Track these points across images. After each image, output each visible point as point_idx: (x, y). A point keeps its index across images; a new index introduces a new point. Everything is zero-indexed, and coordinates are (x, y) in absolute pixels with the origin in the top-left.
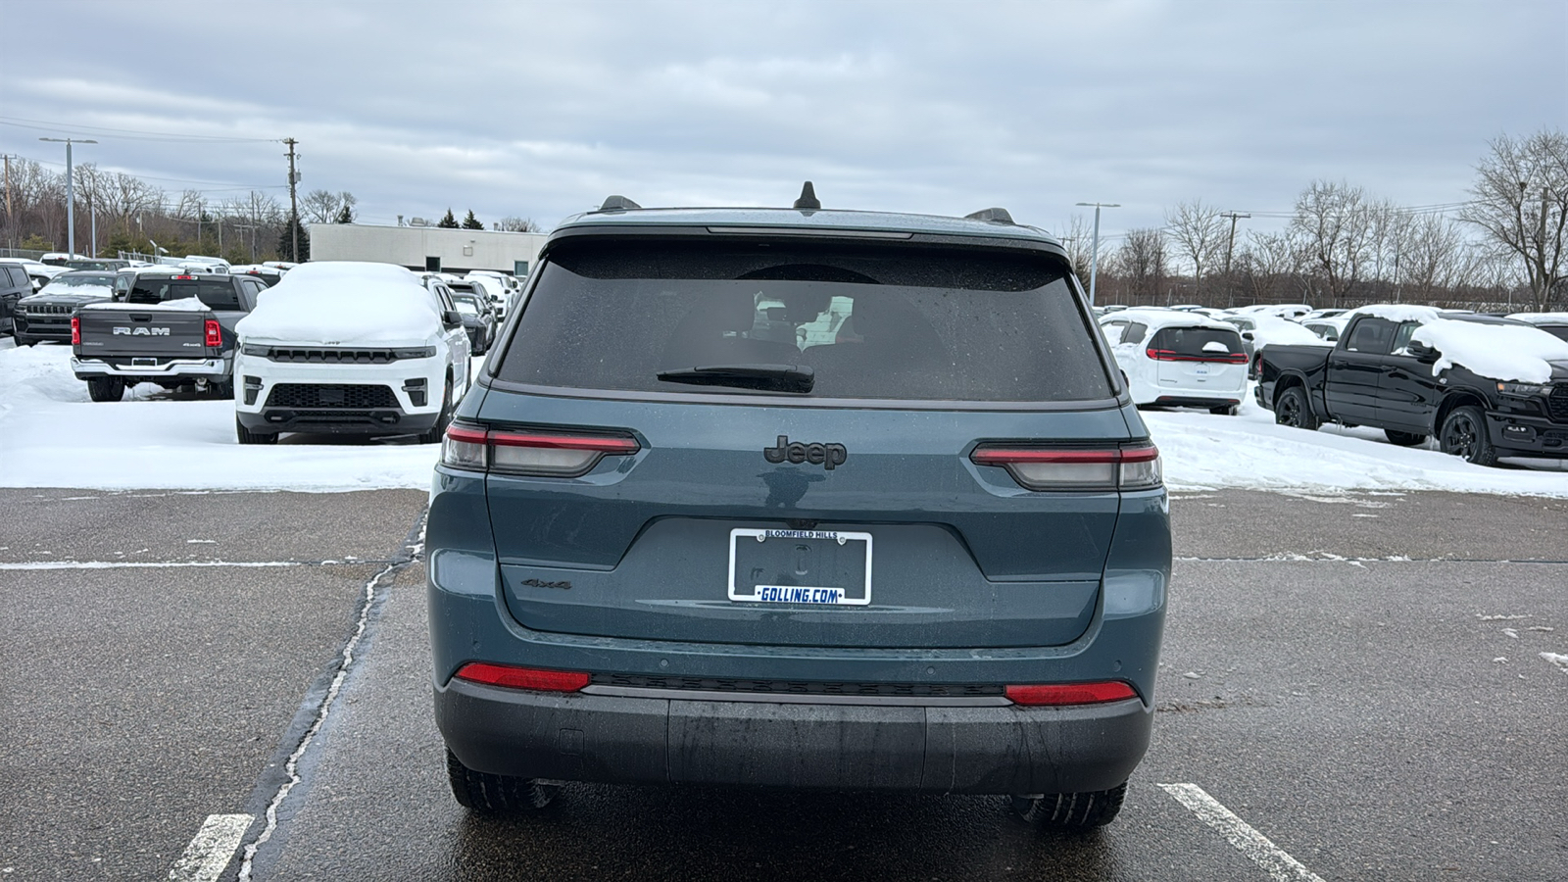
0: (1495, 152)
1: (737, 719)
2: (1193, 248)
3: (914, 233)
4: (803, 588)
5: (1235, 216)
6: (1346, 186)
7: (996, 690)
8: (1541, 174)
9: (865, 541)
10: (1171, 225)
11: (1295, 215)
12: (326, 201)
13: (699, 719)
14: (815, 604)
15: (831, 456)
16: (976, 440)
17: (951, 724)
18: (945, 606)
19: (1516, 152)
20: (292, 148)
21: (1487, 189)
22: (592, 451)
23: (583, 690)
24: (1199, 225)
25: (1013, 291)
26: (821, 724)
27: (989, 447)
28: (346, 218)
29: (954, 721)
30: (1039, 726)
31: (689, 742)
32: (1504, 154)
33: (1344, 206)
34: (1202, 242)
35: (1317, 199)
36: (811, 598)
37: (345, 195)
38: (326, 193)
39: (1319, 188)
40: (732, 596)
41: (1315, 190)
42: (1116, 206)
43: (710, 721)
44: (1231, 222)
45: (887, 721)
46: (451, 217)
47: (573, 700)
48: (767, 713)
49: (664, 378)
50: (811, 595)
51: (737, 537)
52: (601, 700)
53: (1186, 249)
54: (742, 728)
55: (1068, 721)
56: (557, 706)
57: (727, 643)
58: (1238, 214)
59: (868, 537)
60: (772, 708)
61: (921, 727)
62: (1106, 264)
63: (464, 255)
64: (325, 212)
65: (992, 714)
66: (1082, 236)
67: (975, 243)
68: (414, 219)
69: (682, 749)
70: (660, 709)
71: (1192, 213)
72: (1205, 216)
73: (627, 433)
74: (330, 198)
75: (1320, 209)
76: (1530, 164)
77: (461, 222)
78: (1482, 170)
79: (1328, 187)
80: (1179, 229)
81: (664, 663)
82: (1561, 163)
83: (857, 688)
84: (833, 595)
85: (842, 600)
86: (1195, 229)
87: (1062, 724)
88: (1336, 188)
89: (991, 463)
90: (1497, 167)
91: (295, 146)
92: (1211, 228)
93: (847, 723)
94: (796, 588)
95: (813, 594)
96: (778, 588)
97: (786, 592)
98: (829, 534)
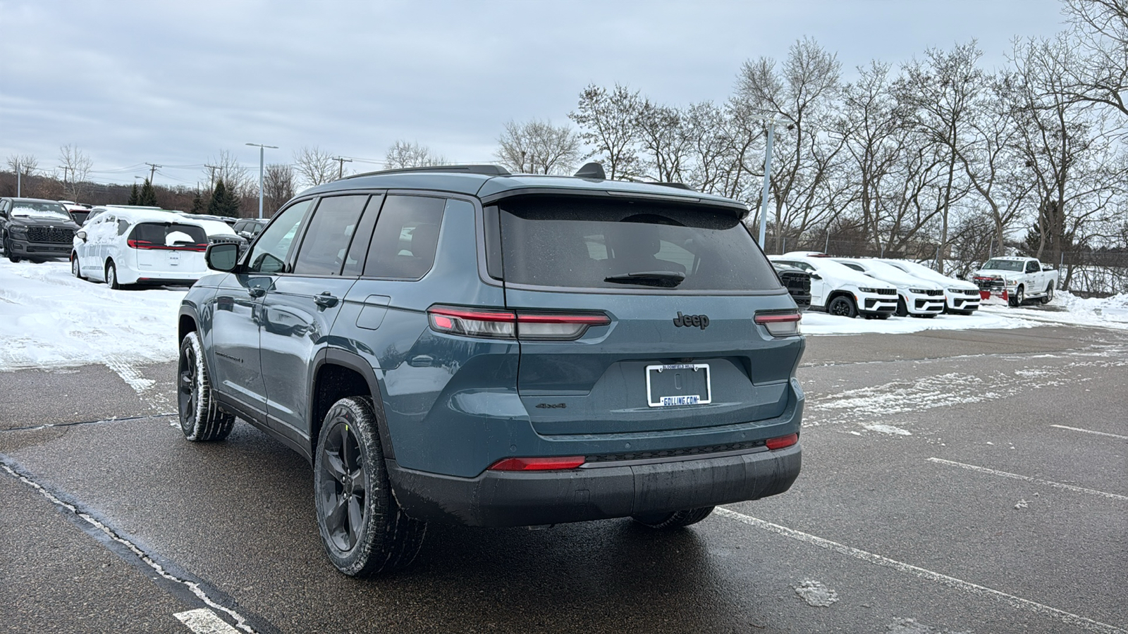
0: (508, 131)
1: (667, 472)
2: (315, 180)
4: (682, 397)
5: (342, 160)
6: (417, 145)
7: (762, 443)
8: (533, 147)
9: (706, 368)
10: (298, 162)
11: (386, 162)
13: (650, 475)
14: (688, 406)
15: (701, 322)
16: (755, 311)
17: (753, 463)
18: (739, 401)
19: (520, 132)
21: (504, 154)
22: (581, 325)
23: (582, 466)
24: (319, 164)
26: (704, 470)
27: (759, 315)
29: (754, 461)
31: (645, 489)
32: (513, 133)
33: (417, 159)
34: (321, 176)
35: (400, 153)
36: (686, 402)
39: (401, 146)
40: (651, 405)
41: (398, 146)
42: (275, 147)
43: (655, 475)
44: (340, 164)
45: (730, 464)
47: (579, 473)
48: (679, 467)
49: (607, 280)
50: (685, 399)
51: (650, 370)
52: (593, 471)
53: (310, 180)
54: (670, 477)
56: (572, 477)
57: (649, 431)
58: (344, 159)
59: (706, 366)
60: (680, 464)
61: (742, 466)
62: (248, 188)
65: (763, 456)
66: (230, 166)
69: (642, 493)
70: (628, 472)
71: (313, 155)
72: (322, 158)
73: (602, 312)
75: (402, 160)
76: (527, 141)
78: (502, 142)
79: (407, 146)
80: (304, 166)
81: (627, 445)
82: (543, 141)
84: (695, 399)
85: (699, 402)
86: (316, 167)
88: (411, 147)
89: (760, 323)
90: (509, 141)
92: (327, 167)
93: (714, 467)
94: (679, 397)
95: (687, 399)
96: (671, 397)
97: (675, 399)
98: (691, 366)
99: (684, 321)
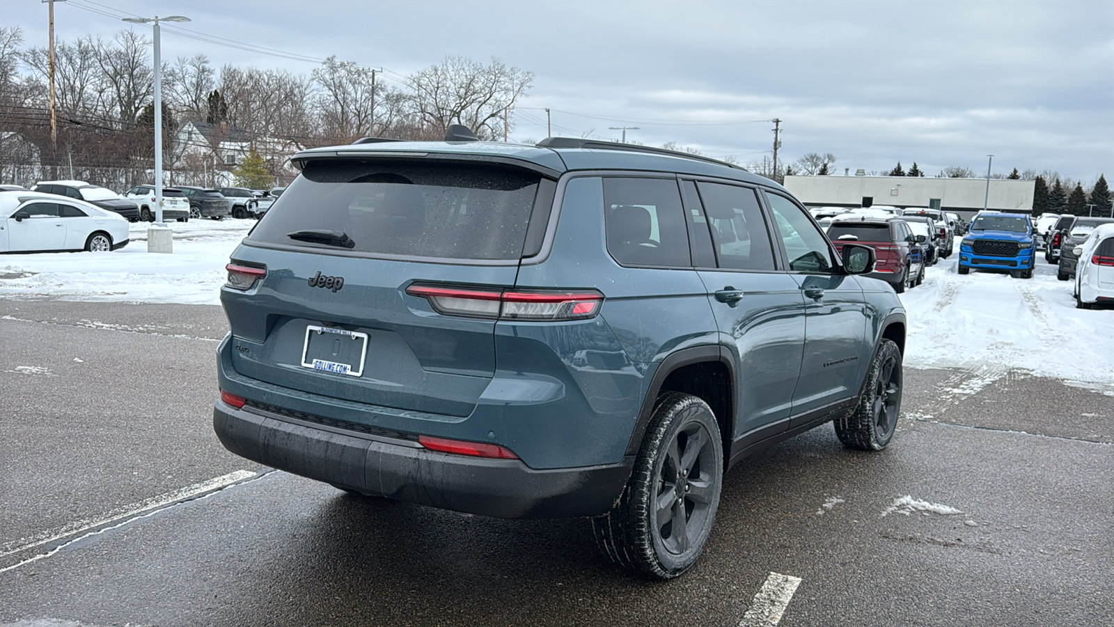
1: (285, 432)
3: (429, 153)
4: (333, 363)
7: (414, 437)
9: (363, 338)
12: (815, 161)
13: (272, 430)
14: (336, 374)
15: (334, 285)
16: (412, 280)
17: (380, 453)
18: (397, 382)
20: (777, 125)
23: (242, 407)
25: (487, 189)
26: (318, 441)
27: (419, 285)
28: (823, 172)
29: (382, 451)
30: (429, 463)
36: (335, 369)
37: (828, 155)
38: (816, 155)
40: (303, 364)
43: (275, 431)
45: (349, 445)
46: (899, 168)
48: (299, 431)
49: (293, 237)
50: (335, 367)
51: (310, 330)
54: (286, 437)
55: (448, 463)
57: (300, 391)
59: (365, 336)
61: (364, 452)
63: (892, 195)
64: (814, 168)
65: (408, 451)
67: (463, 159)
68: (858, 170)
69: (264, 445)
70: (260, 422)
73: (265, 267)
74: (818, 158)
77: (906, 172)
81: (265, 397)
83: (344, 425)
84: (345, 369)
85: (349, 372)
87: (444, 464)
89: (419, 294)
91: (779, 123)
93: (331, 443)
94: (330, 362)
95: (337, 367)
96: (322, 361)
97: (325, 364)
98: (348, 332)
99: (319, 282)
